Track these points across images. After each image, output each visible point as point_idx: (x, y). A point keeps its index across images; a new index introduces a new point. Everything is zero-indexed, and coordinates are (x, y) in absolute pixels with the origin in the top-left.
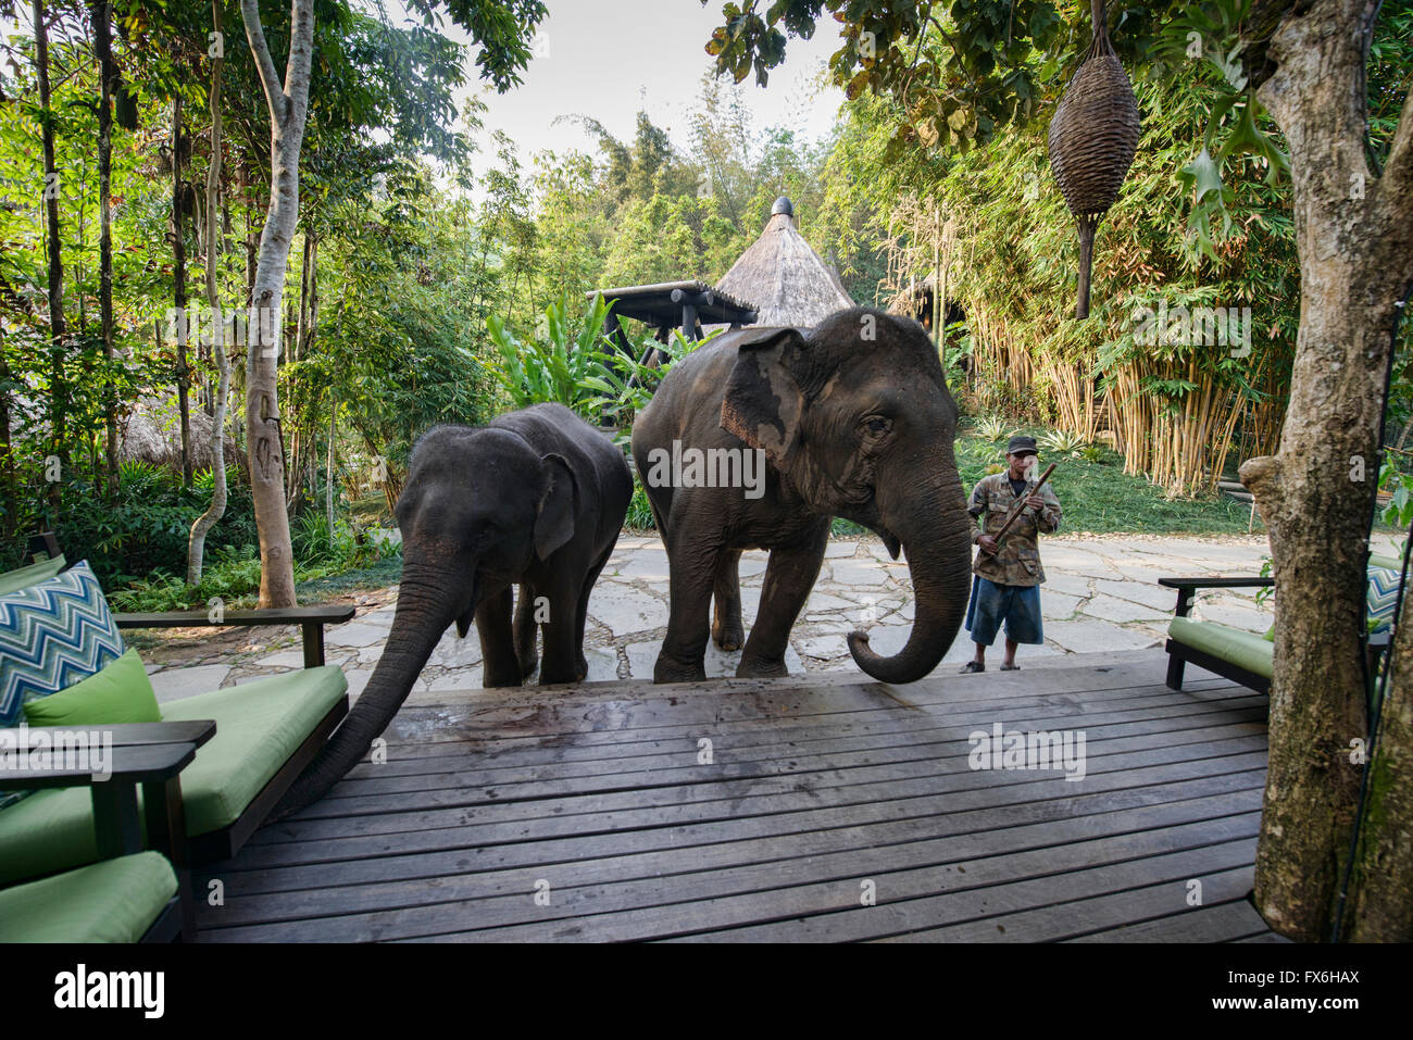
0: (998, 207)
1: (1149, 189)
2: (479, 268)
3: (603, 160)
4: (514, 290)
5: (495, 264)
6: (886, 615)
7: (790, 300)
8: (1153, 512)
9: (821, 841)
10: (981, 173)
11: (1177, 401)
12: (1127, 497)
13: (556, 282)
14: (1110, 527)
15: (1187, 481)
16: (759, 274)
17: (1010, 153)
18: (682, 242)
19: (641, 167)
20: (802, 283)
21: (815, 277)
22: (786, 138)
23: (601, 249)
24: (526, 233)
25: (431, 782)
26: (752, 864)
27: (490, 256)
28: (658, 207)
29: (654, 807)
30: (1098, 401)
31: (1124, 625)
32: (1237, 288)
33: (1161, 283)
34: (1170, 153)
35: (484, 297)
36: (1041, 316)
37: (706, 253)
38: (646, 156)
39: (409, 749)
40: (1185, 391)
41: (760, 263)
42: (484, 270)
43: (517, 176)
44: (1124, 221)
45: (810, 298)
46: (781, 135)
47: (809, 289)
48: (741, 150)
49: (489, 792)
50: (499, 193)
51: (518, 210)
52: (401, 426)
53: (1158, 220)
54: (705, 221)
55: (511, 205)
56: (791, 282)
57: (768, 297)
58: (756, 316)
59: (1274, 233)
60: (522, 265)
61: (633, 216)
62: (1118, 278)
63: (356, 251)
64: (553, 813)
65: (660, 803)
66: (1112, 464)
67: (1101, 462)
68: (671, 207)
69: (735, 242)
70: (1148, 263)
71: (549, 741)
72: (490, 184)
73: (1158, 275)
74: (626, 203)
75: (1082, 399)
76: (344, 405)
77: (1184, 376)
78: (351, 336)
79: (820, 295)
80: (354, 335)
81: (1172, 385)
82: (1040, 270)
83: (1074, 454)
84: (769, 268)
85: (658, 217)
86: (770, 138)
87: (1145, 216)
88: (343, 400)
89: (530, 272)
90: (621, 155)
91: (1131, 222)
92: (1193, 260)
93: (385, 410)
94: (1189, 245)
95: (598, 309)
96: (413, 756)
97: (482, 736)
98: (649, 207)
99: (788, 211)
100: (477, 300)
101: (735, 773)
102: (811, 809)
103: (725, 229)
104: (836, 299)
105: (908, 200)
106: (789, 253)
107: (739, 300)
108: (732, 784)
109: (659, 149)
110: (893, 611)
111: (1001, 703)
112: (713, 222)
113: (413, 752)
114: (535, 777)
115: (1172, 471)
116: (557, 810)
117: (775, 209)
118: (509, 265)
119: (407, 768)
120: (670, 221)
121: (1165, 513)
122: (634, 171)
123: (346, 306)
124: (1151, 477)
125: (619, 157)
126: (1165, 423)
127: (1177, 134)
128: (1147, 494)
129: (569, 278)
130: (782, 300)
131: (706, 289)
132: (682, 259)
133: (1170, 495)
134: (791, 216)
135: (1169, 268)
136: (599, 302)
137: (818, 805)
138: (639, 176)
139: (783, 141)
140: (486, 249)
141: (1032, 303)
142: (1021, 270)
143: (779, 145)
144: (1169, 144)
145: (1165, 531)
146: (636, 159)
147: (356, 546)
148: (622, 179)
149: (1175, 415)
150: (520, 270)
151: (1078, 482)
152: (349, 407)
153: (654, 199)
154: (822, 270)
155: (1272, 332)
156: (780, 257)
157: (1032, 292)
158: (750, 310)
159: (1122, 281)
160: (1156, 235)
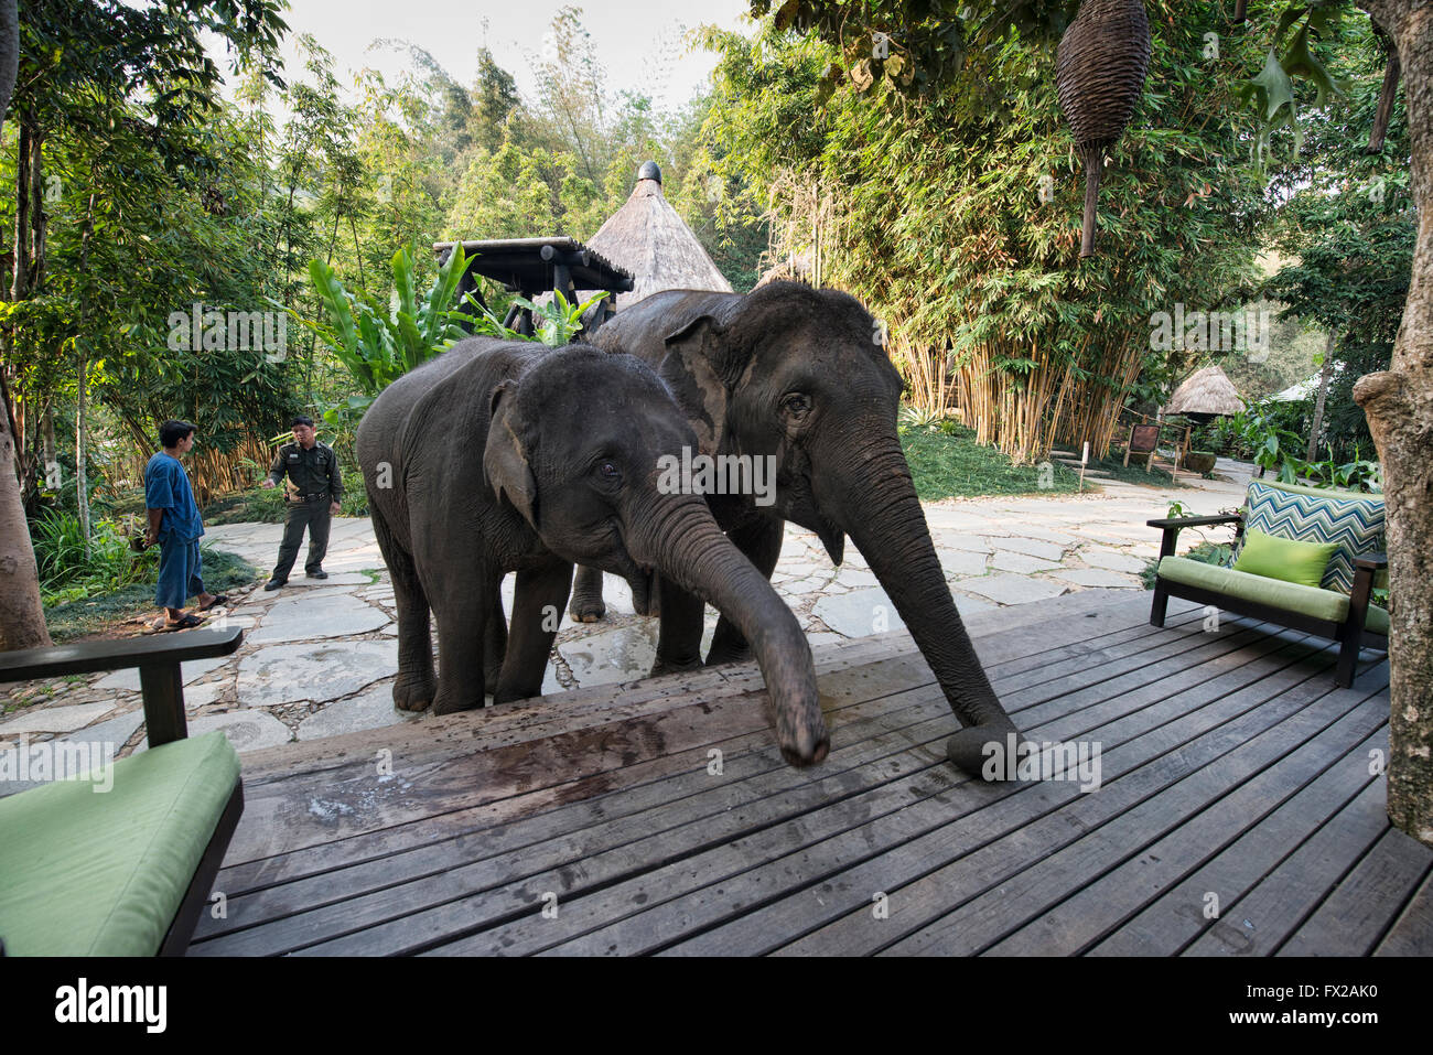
0: (870, 189)
1: (1011, 179)
2: (285, 206)
3: (438, 100)
4: (334, 238)
5: (305, 202)
6: (825, 585)
7: (664, 270)
8: (1006, 477)
9: (994, 859)
10: (854, 154)
11: (1021, 377)
12: (983, 464)
13: (389, 232)
14: (976, 491)
15: (1030, 449)
16: (628, 241)
17: (888, 133)
18: (539, 201)
19: (484, 113)
20: (675, 253)
21: (687, 249)
22: (642, 105)
23: (441, 200)
24: (350, 169)
25: (412, 898)
26: (943, 915)
27: (299, 192)
28: (508, 159)
29: (771, 861)
30: (948, 379)
31: (1031, 575)
32: (1074, 276)
33: (1017, 267)
34: (1031, 145)
35: (292, 243)
36: (902, 299)
37: (564, 217)
38: (491, 101)
39: (351, 845)
40: (1030, 368)
41: (629, 229)
42: (291, 209)
43: (333, 96)
44: (987, 208)
45: (684, 270)
46: (637, 100)
47: (682, 260)
48: (596, 111)
49: (519, 894)
50: (310, 114)
51: (338, 139)
52: (180, 401)
53: (1017, 209)
54: (565, 180)
55: (328, 132)
56: (664, 252)
57: (641, 265)
58: (632, 283)
59: (1106, 228)
60: (344, 207)
61: (479, 165)
62: (979, 262)
63: (110, 149)
64: (636, 906)
65: (774, 853)
66: (963, 436)
67: (955, 435)
68: (524, 160)
69: (596, 205)
70: (1003, 250)
71: (569, 791)
72: (296, 101)
73: (1013, 261)
74: (466, 152)
75: (936, 379)
76: (101, 364)
77: (1028, 355)
78: (105, 269)
79: (694, 267)
80: (111, 269)
81: (1019, 363)
82: (908, 253)
83: (932, 428)
84: (639, 235)
85: (509, 169)
86: (626, 101)
87: (1007, 203)
88: (97, 357)
89: (354, 216)
90: (459, 96)
91: (994, 209)
92: (1042, 249)
93: (168, 371)
94: (1038, 235)
95: (456, 263)
96: (362, 857)
97: (464, 803)
98: (498, 156)
99: (656, 176)
100: (283, 246)
101: (839, 790)
102: (954, 821)
103: (586, 191)
104: (709, 273)
105: (785, 175)
106: (659, 221)
107: (616, 263)
108: (845, 805)
109: (504, 95)
110: (830, 581)
111: (1038, 659)
112: (572, 181)
113: (361, 848)
114: (578, 851)
115: (1016, 441)
116: (641, 898)
117: (642, 173)
118: (327, 206)
119: (357, 881)
120: (523, 176)
121: (1015, 478)
122: (476, 116)
123: (96, 228)
124: (999, 447)
125: (456, 98)
126: (1011, 397)
127: (1037, 128)
128: (998, 461)
129: (404, 225)
130: (656, 270)
131: (581, 247)
132: (537, 221)
133: (1016, 462)
134: (659, 183)
135: (1020, 253)
136: (458, 254)
137: (960, 813)
138: (482, 122)
139: (640, 107)
140: (293, 184)
141: (895, 287)
142: (888, 252)
143: (636, 111)
144: (1030, 138)
145: (1019, 492)
146: (477, 105)
147: (132, 555)
148: (461, 124)
149: (1019, 390)
150: (340, 213)
151: (941, 453)
152: (106, 368)
153: (505, 149)
154: (694, 242)
155: (1097, 317)
156: (650, 225)
157: (895, 275)
158: (626, 277)
159: (982, 267)
160: (1012, 224)
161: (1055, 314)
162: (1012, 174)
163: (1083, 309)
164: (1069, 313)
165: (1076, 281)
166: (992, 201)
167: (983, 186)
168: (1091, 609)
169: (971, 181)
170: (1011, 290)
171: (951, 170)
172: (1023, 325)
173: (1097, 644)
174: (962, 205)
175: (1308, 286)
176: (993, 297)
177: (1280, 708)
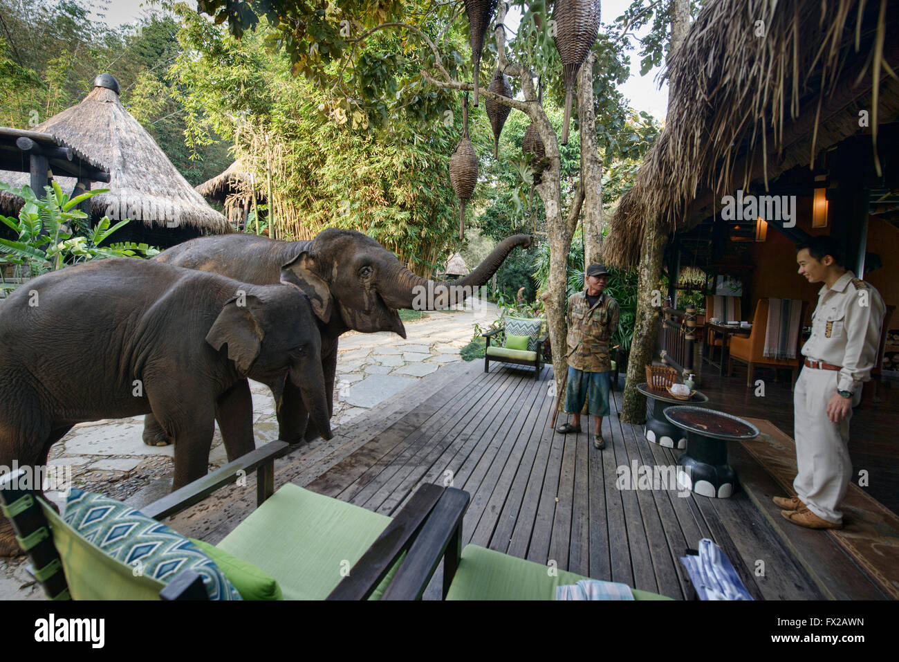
7: (132, 166)
20: (140, 154)
21: (151, 153)
32: (413, 214)
33: (388, 206)
36: (321, 212)
44: (374, 174)
45: (151, 169)
47: (147, 160)
53: (389, 178)
56: (129, 151)
58: (108, 175)
70: (381, 196)
73: (386, 203)
79: (159, 168)
91: (377, 175)
92: (400, 200)
94: (400, 193)
106: (123, 125)
107: (94, 159)
130: (124, 165)
131: (63, 144)
134: (117, 92)
135: (389, 198)
141: (317, 204)
142: (313, 184)
155: (423, 234)
156: (112, 127)
157: (318, 198)
158: (103, 170)
159: (371, 203)
160: (386, 185)
161: (405, 230)
162: (387, 160)
163: (416, 230)
164: (412, 231)
165: (414, 217)
166: (377, 172)
167: (372, 163)
168: (466, 371)
169: (366, 159)
170: (387, 218)
171: (355, 150)
172: (392, 235)
173: (475, 383)
174: (362, 170)
175: (489, 224)
176: (377, 220)
177: (527, 390)
